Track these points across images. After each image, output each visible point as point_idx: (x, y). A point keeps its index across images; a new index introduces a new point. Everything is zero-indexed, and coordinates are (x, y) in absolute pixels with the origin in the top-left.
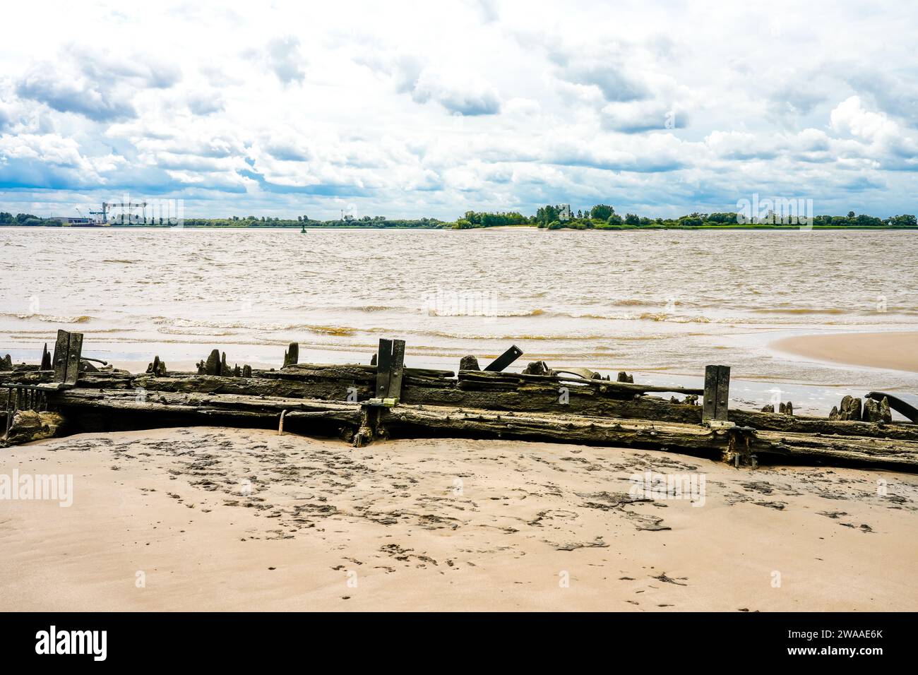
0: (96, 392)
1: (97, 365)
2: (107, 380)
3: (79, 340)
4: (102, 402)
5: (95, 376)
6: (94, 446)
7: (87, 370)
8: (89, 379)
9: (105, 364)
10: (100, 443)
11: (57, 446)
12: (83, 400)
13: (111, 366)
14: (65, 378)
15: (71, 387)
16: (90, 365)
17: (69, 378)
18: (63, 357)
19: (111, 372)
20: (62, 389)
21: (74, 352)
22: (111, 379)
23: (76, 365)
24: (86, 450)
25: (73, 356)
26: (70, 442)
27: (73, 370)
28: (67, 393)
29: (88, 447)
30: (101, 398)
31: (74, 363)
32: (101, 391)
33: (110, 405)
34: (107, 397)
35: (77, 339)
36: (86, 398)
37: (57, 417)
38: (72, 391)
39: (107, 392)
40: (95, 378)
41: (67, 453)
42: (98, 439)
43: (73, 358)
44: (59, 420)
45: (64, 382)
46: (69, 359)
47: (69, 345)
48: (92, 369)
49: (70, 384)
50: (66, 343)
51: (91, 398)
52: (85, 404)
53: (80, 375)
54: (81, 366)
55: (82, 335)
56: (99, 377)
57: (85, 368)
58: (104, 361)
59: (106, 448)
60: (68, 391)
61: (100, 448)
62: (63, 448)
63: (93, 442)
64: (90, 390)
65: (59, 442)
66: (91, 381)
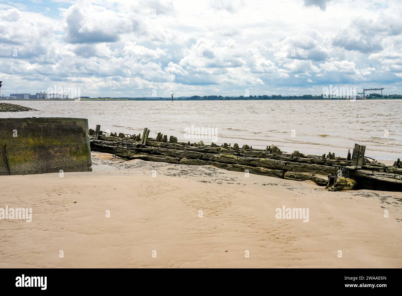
0: (370, 172)
1: (371, 160)
2: (375, 167)
3: (364, 149)
4: (373, 177)
5: (370, 165)
6: (371, 196)
7: (366, 162)
8: (367, 166)
9: (374, 160)
10: (373, 195)
11: (355, 194)
12: (365, 175)
13: (377, 161)
14: (357, 165)
15: (359, 169)
16: (367, 160)
17: (359, 165)
18: (357, 155)
19: (377, 164)
20: (356, 169)
21: (361, 154)
22: (377, 167)
23: (362, 159)
24: (368, 197)
25: (361, 155)
26: (360, 193)
27: (360, 162)
28: (358, 171)
29: (368, 196)
30: (373, 175)
31: (361, 159)
32: (373, 172)
33: (377, 178)
34: (376, 175)
35: (363, 148)
36: (366, 174)
37: (354, 181)
38: (360, 171)
39: (375, 173)
40: (370, 166)
41: (360, 197)
42: (372, 193)
43: (361, 156)
44: (354, 183)
45: (357, 166)
46: (359, 157)
47: (359, 151)
48: (368, 162)
49: (359, 167)
50: (358, 150)
51: (368, 175)
52: (365, 177)
53: (364, 164)
54: (364, 160)
55: (365, 147)
56: (372, 165)
57: (365, 161)
58: (374, 159)
59: (376, 197)
60: (358, 170)
61: (374, 197)
62: (358, 195)
63: (370, 194)
64: (368, 171)
65: (355, 192)
66: (368, 167)
